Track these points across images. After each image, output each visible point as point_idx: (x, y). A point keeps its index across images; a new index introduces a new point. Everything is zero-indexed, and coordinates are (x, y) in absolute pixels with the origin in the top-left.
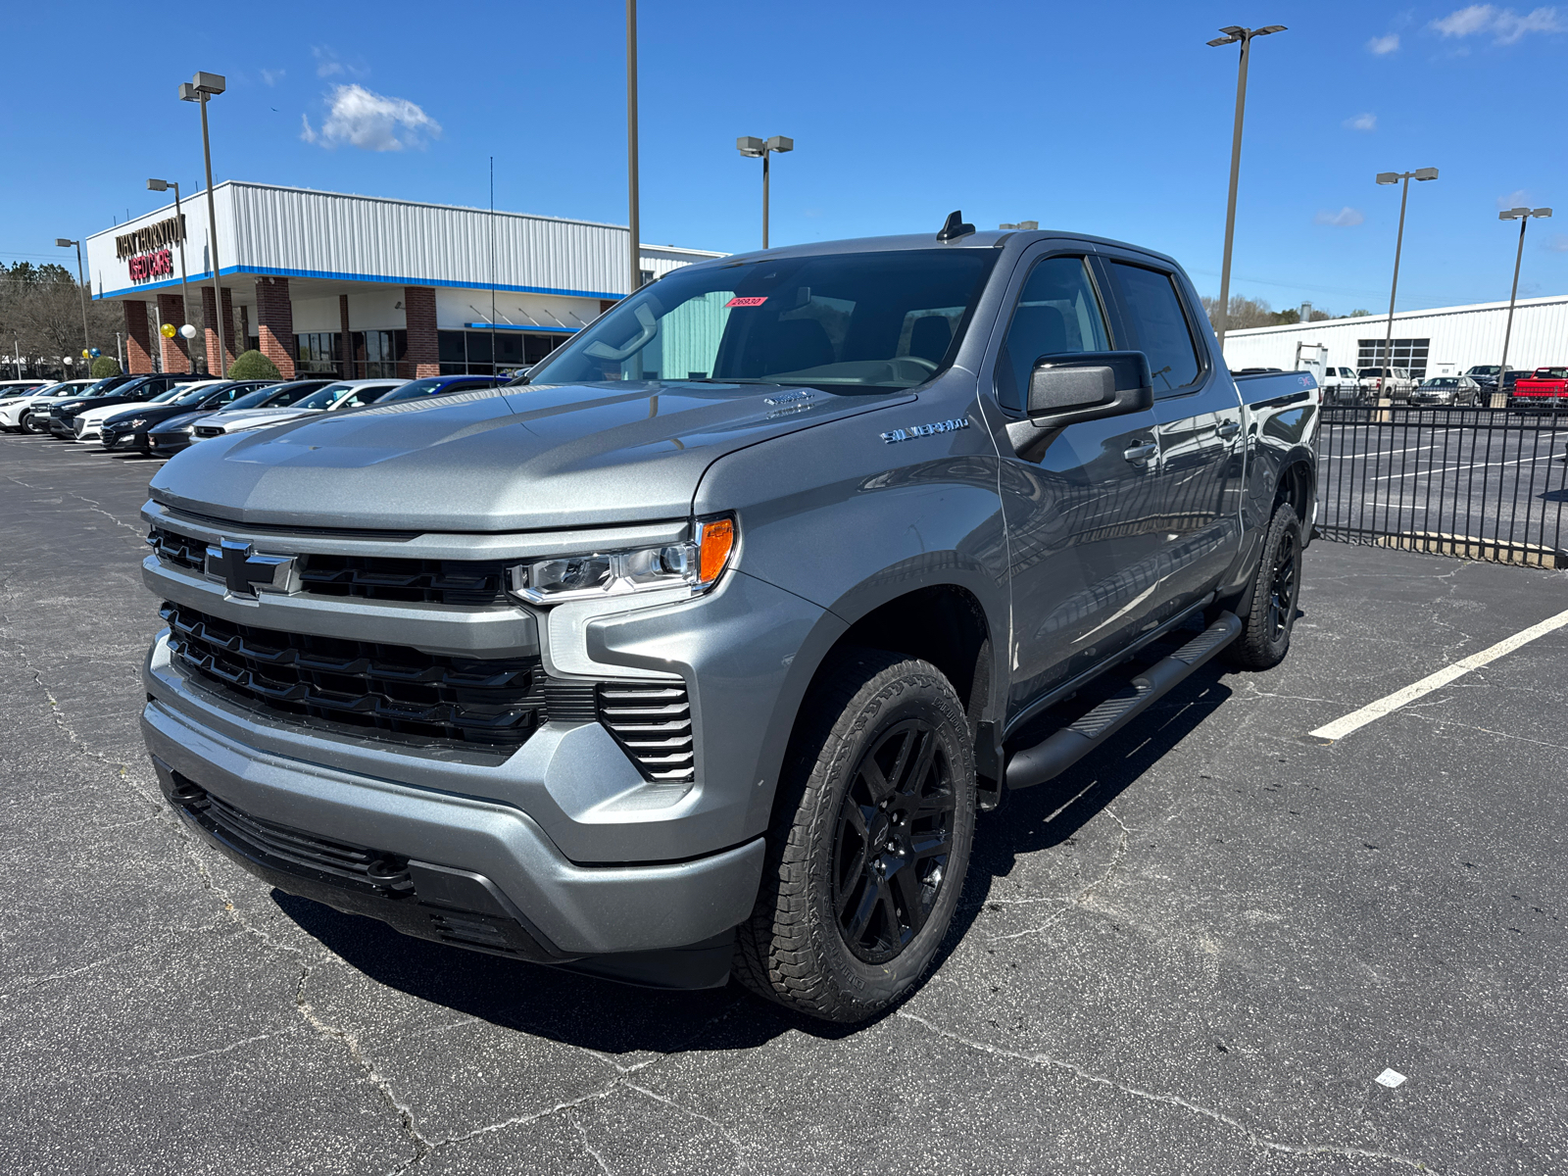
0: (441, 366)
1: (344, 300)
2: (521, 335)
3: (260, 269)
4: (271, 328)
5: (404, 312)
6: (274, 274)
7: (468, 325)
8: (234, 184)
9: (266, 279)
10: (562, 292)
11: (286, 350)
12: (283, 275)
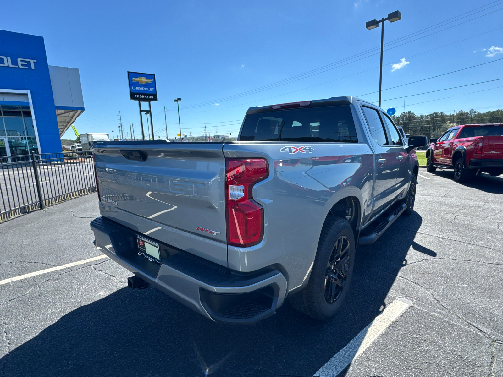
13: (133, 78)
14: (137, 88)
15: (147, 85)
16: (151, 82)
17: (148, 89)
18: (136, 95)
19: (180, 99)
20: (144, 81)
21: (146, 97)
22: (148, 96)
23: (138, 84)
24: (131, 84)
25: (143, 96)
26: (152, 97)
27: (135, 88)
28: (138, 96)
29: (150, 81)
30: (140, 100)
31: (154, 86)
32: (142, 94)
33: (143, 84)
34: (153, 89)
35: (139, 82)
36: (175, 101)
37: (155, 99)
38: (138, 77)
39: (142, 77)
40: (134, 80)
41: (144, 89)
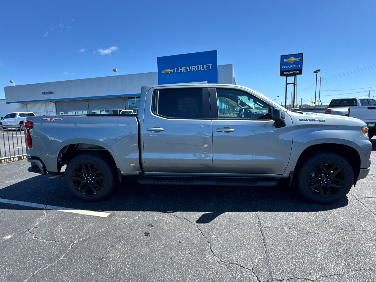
13: (285, 60)
14: (286, 67)
15: (296, 63)
16: (299, 60)
17: (295, 66)
18: (284, 72)
19: (319, 70)
20: (293, 60)
21: (293, 73)
22: (294, 72)
23: (288, 64)
24: (282, 64)
25: (290, 72)
26: (298, 72)
27: (285, 67)
28: (286, 73)
29: (297, 59)
30: (287, 76)
31: (301, 62)
32: (289, 71)
33: (292, 62)
34: (299, 65)
35: (288, 62)
36: (315, 72)
37: (300, 73)
38: (288, 58)
39: (292, 57)
40: (285, 61)
41: (292, 67)
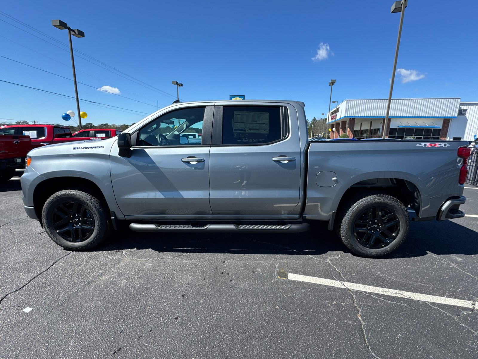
0: (389, 136)
1: (371, 122)
2: (414, 129)
3: (349, 117)
4: (350, 129)
5: (382, 124)
6: (352, 117)
7: (398, 127)
8: (347, 100)
9: (351, 119)
10: (430, 117)
11: (352, 133)
12: (354, 117)
